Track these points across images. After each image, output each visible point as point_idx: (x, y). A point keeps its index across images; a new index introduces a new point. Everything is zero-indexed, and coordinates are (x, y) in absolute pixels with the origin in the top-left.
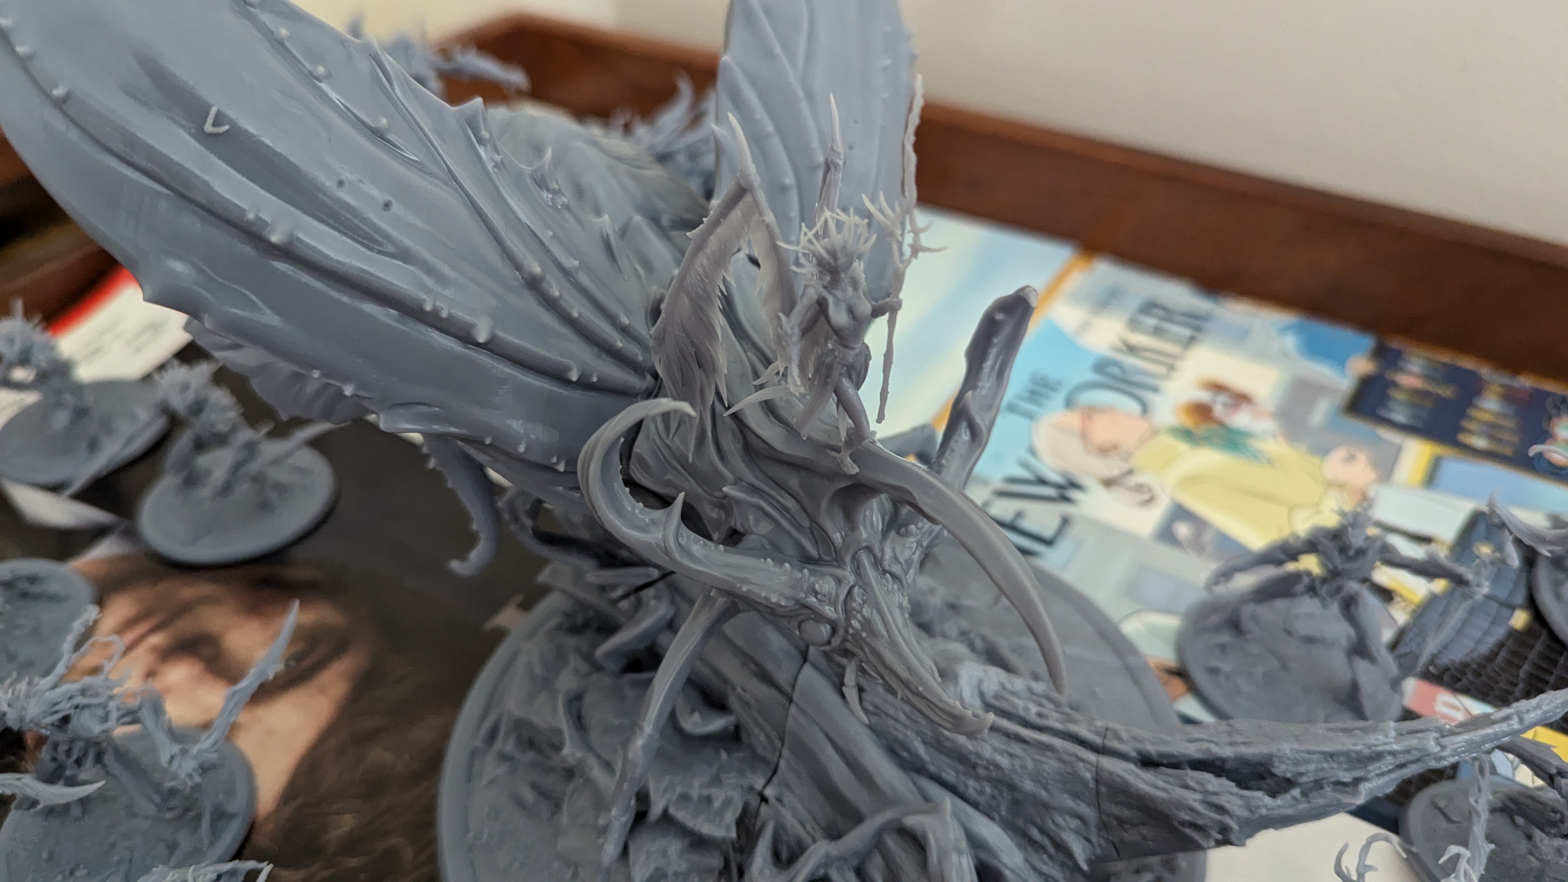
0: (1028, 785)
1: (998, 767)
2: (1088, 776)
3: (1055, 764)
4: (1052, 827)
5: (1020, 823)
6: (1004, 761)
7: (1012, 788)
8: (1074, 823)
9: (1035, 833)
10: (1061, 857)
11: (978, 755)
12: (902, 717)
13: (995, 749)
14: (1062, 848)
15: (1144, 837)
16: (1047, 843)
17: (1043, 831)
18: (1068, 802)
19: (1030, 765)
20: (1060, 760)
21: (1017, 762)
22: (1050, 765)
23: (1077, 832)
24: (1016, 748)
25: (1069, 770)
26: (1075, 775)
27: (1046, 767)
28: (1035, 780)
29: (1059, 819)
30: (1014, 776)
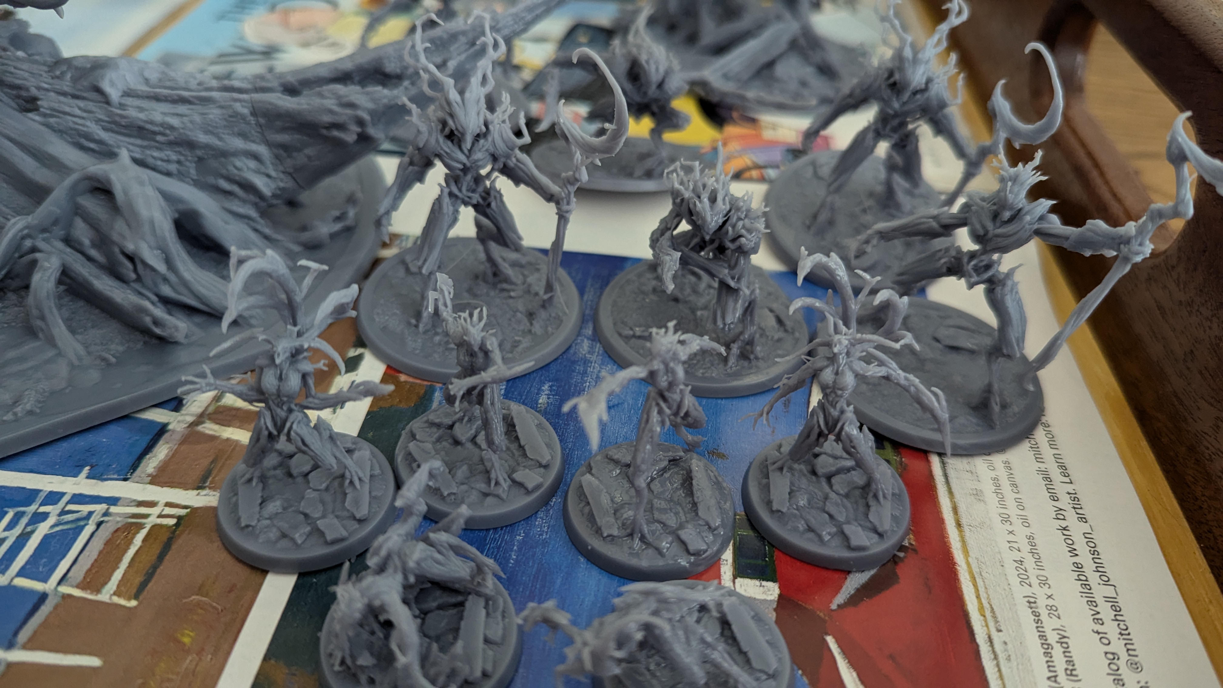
0: (202, 138)
1: (172, 128)
2: (246, 111)
3: (217, 111)
4: (236, 171)
5: (211, 180)
6: (174, 121)
7: (191, 145)
8: (252, 164)
9: (224, 184)
10: (252, 197)
11: (152, 123)
12: (78, 112)
13: (164, 114)
14: (248, 187)
15: (309, 157)
16: (235, 189)
17: (229, 179)
18: (238, 143)
19: (197, 118)
20: (221, 107)
21: (185, 119)
22: (214, 114)
23: (258, 172)
24: (182, 109)
25: (230, 112)
26: (236, 115)
27: (211, 116)
28: (207, 132)
29: (238, 164)
30: (189, 133)
